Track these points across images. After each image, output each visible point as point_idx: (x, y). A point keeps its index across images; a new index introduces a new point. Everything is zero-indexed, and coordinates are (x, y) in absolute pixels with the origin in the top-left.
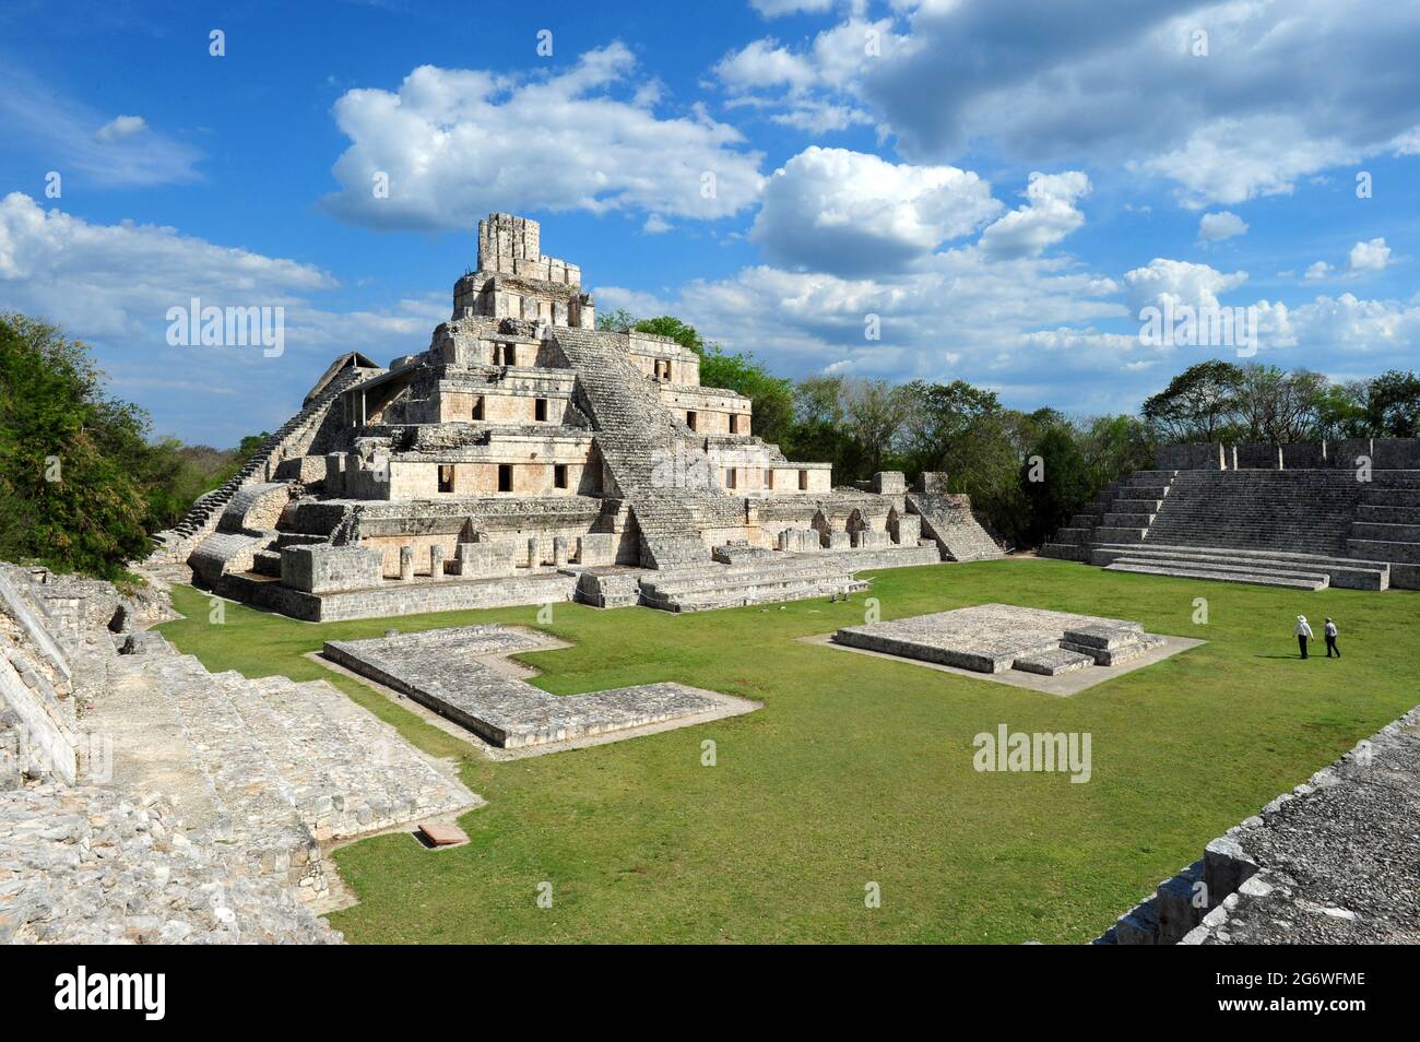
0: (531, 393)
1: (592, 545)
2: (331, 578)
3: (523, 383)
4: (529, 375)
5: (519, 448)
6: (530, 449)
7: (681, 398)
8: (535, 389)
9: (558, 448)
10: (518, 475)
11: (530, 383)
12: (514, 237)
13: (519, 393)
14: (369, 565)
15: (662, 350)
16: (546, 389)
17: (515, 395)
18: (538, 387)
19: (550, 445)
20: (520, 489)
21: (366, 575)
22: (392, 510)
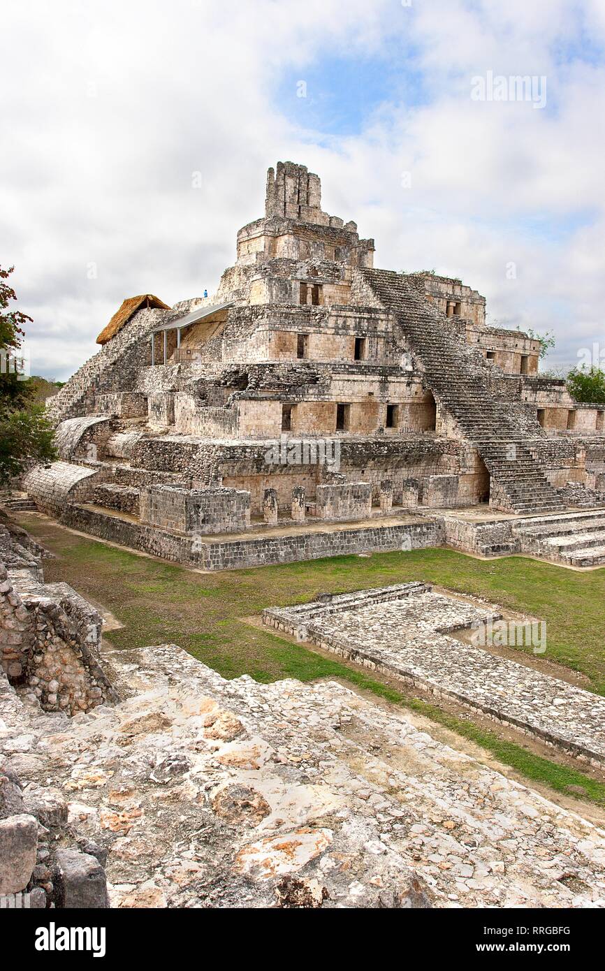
0: (352, 333)
1: (440, 486)
2: (203, 521)
3: (345, 322)
4: (349, 314)
5: (357, 387)
6: (366, 388)
7: (483, 339)
8: (355, 329)
9: (391, 387)
10: (354, 414)
11: (351, 322)
12: (300, 184)
13: (340, 332)
14: (239, 508)
15: (453, 292)
16: (366, 328)
17: (338, 334)
18: (358, 327)
19: (384, 384)
20: (356, 429)
21: (235, 518)
22: (248, 450)
